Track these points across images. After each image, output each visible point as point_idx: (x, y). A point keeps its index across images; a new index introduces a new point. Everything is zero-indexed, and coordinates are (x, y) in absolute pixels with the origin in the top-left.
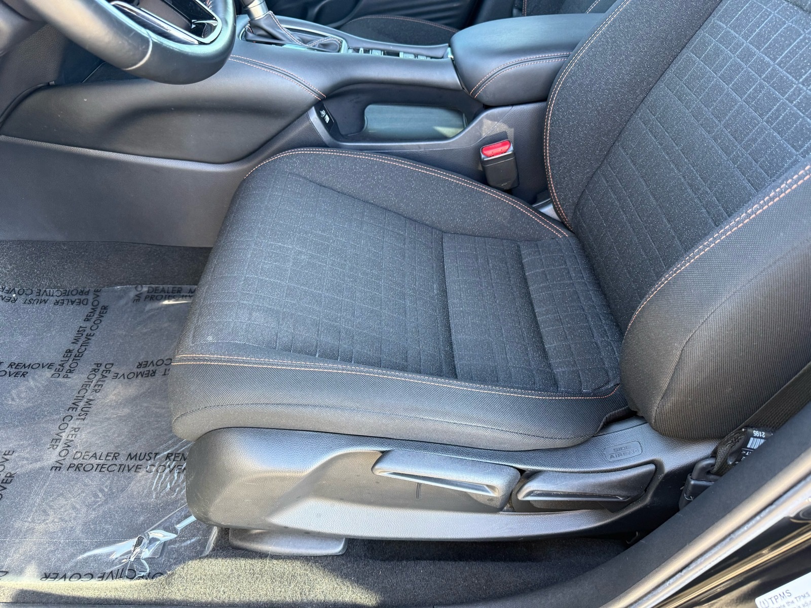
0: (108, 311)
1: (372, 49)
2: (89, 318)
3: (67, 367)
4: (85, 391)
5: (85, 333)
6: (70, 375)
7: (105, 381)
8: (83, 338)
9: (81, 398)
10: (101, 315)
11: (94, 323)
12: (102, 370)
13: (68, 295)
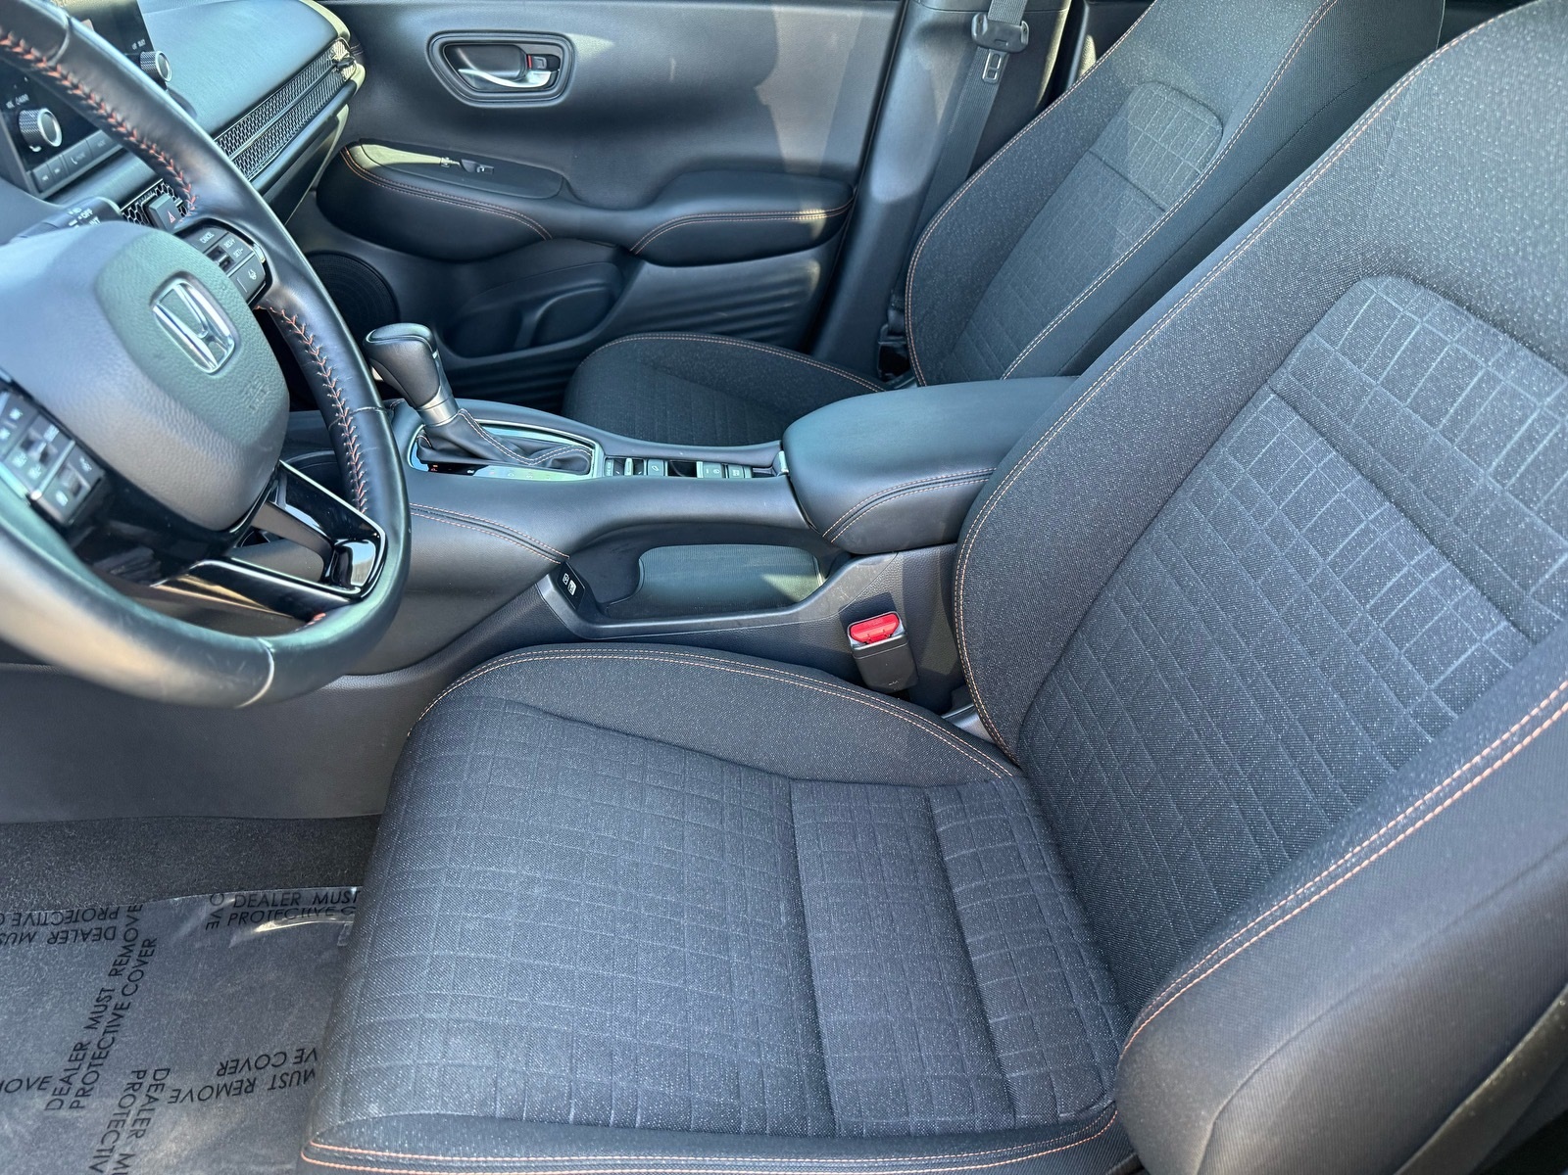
0: (157, 949)
1: (648, 458)
2: (119, 968)
3: (77, 1084)
4: (115, 1136)
5: (113, 1003)
6: (83, 1101)
7: (153, 1110)
8: (109, 1013)
9: (107, 1154)
10: (143, 959)
11: (129, 979)
12: (147, 1085)
13: (76, 921)
